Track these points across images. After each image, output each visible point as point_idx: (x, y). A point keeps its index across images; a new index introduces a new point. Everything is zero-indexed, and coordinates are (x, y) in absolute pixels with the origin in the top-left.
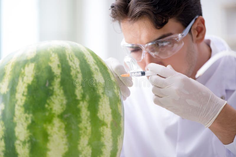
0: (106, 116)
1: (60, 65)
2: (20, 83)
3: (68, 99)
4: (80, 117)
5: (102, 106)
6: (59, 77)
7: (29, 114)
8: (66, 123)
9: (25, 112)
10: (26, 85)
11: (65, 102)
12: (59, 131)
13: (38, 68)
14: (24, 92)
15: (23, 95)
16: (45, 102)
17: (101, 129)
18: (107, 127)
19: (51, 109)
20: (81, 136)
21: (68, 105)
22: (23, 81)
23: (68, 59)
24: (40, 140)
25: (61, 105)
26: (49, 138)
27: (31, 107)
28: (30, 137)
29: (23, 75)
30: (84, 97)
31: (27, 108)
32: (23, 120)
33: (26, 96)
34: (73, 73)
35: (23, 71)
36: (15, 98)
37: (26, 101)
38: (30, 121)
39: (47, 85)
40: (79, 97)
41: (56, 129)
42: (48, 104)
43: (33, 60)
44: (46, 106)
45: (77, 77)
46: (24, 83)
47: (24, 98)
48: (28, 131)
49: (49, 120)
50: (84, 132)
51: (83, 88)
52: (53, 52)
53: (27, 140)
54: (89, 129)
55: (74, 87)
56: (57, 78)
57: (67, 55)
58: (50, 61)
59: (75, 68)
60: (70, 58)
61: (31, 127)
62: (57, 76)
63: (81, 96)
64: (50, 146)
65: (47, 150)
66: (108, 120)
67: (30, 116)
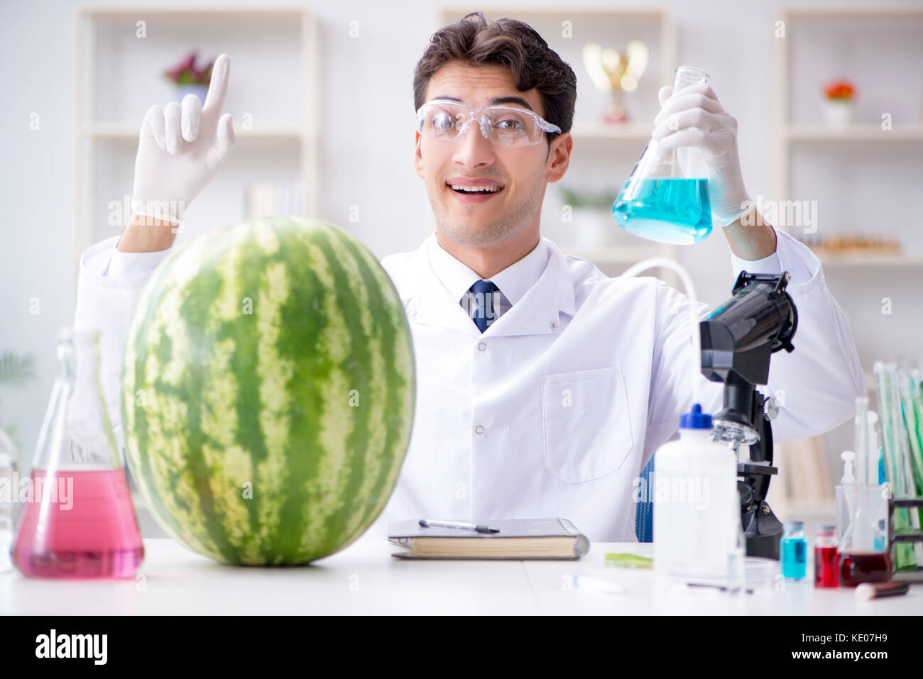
0: (405, 367)
1: (330, 269)
2: (263, 301)
3: (352, 334)
4: (371, 369)
5: (399, 348)
6: (332, 292)
7: (288, 359)
8: (351, 378)
9: (280, 356)
10: (276, 306)
11: (348, 339)
12: (339, 394)
13: (292, 272)
14: (274, 319)
15: (273, 324)
16: (316, 340)
17: (399, 391)
18: (406, 388)
19: (327, 353)
20: (372, 403)
21: (354, 345)
22: (268, 296)
23: (339, 256)
24: (308, 411)
25: (344, 345)
26: (325, 407)
27: (291, 348)
28: (291, 404)
29: (267, 286)
30: (374, 331)
31: (284, 348)
32: (277, 371)
33: (280, 326)
34: (353, 284)
35: (263, 278)
36: (255, 329)
37: (280, 337)
38: (290, 375)
39: (316, 305)
40: (368, 331)
41: (335, 390)
42: (322, 344)
43: (281, 256)
44: (318, 346)
45: (359, 293)
46: (272, 301)
47: (276, 332)
48: (287, 393)
49: (324, 373)
50: (377, 396)
51: (373, 314)
52: (311, 242)
53: (284, 410)
54: (384, 390)
55: (358, 311)
56: (330, 293)
57: (335, 249)
58: (311, 260)
59: (353, 275)
61: (292, 385)
62: (330, 290)
63: (371, 328)
64: (326, 421)
65: (319, 428)
66: (407, 376)
67: (290, 365)
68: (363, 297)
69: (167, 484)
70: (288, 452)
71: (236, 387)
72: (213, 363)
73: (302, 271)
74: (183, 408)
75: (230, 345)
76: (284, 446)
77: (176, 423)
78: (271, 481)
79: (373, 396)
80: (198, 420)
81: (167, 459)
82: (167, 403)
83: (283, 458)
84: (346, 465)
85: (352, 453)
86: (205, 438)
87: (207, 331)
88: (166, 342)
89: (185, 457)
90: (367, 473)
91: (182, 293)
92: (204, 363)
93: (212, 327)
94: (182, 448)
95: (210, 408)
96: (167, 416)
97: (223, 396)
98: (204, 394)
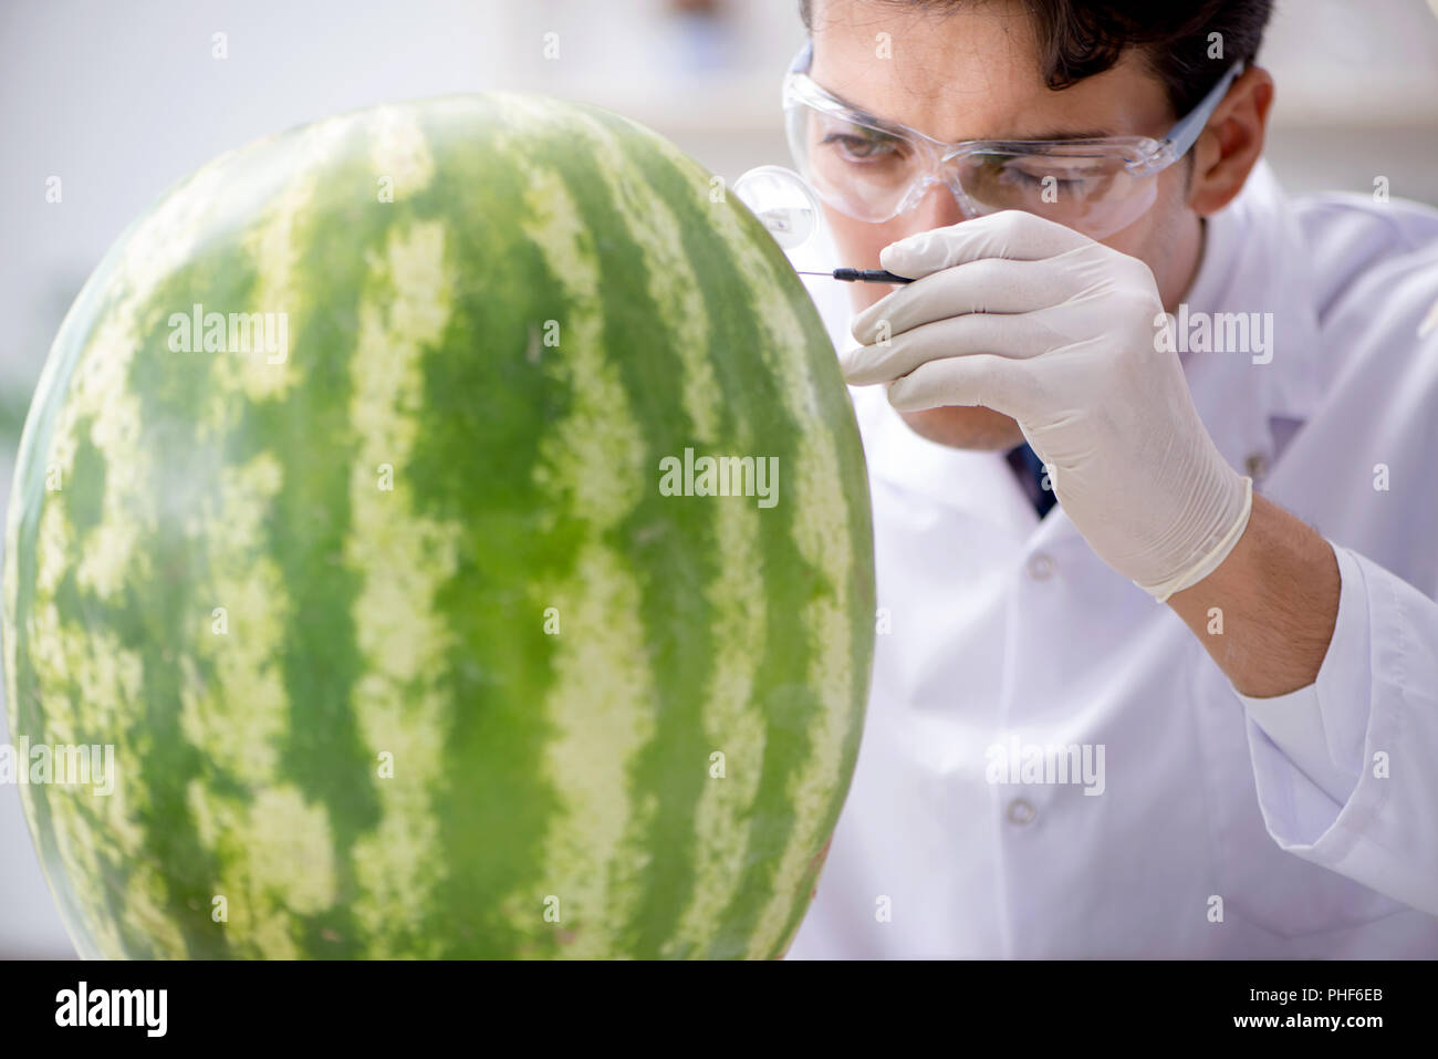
0: (828, 539)
1: (588, 239)
2: (372, 338)
3: (651, 435)
4: (713, 544)
5: (809, 480)
6: (590, 310)
7: (441, 518)
8: (646, 578)
9: (419, 507)
10: (409, 352)
11: (637, 454)
12: (611, 622)
13: (467, 251)
14: (402, 393)
15: (399, 408)
16: (534, 457)
17: (809, 613)
18: (834, 605)
19: (567, 495)
20: (716, 651)
22: (386, 322)
23: (619, 204)
24: (507, 677)
25: (622, 472)
26: (560, 663)
27: (453, 481)
28: (451, 654)
29: (385, 293)
30: (726, 427)
31: (429, 482)
32: (406, 553)
33: (420, 415)
34: (660, 285)
35: (377, 268)
36: (345, 424)
37: (418, 445)
38: (447, 565)
39: (535, 352)
40: (704, 428)
41: (593, 611)
42: (552, 467)
43: (433, 202)
44: (540, 475)
45: (682, 315)
46: (399, 338)
47: (407, 431)
48: (440, 621)
49: (557, 560)
50: (735, 630)
51: (720, 376)
52: (535, 160)
53: (431, 675)
54: (758, 610)
55: (675, 367)
56: (585, 313)
57: (612, 182)
58: (530, 213)
59: (663, 258)
60: (626, 199)
61: (454, 597)
62: (584, 303)
63: (715, 419)
64: (562, 707)
65: (543, 730)
66: (836, 562)
67: (450, 533)
68: (694, 326)
69: (99, 898)
70: (441, 806)
71: (283, 602)
72: (214, 529)
73: (498, 245)
74: (132, 669)
75: (266, 473)
76: (430, 787)
77: (112, 716)
78: (394, 895)
79: (718, 629)
80: (177, 706)
81: (97, 823)
82: (91, 653)
83: (430, 825)
84: (632, 842)
85: (651, 804)
86: (193, 763)
87: (201, 432)
88: (89, 463)
89: (140, 817)
90: (703, 863)
91: (141, 318)
92: (192, 528)
93: (219, 418)
94: (130, 790)
95: (207, 669)
96: (90, 693)
97: (242, 630)
98: (189, 625)
